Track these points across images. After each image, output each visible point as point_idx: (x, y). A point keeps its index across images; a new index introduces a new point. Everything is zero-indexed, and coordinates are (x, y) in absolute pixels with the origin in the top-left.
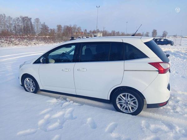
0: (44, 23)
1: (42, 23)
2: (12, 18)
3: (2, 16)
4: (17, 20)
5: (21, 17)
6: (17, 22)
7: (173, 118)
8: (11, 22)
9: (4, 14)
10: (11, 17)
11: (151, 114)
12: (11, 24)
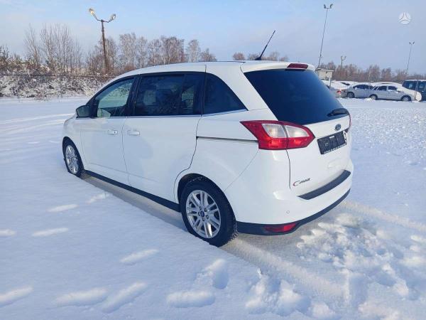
0: (208, 50)
1: (203, 50)
2: (147, 41)
3: (130, 38)
4: (155, 44)
5: (162, 39)
6: (154, 50)
7: (304, 271)
8: (144, 50)
9: (134, 34)
10: (145, 38)
11: (259, 251)
12: (144, 54)
